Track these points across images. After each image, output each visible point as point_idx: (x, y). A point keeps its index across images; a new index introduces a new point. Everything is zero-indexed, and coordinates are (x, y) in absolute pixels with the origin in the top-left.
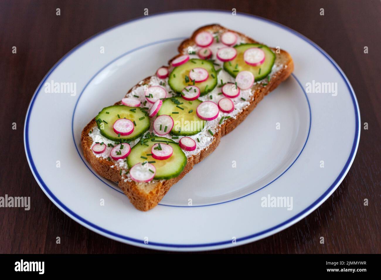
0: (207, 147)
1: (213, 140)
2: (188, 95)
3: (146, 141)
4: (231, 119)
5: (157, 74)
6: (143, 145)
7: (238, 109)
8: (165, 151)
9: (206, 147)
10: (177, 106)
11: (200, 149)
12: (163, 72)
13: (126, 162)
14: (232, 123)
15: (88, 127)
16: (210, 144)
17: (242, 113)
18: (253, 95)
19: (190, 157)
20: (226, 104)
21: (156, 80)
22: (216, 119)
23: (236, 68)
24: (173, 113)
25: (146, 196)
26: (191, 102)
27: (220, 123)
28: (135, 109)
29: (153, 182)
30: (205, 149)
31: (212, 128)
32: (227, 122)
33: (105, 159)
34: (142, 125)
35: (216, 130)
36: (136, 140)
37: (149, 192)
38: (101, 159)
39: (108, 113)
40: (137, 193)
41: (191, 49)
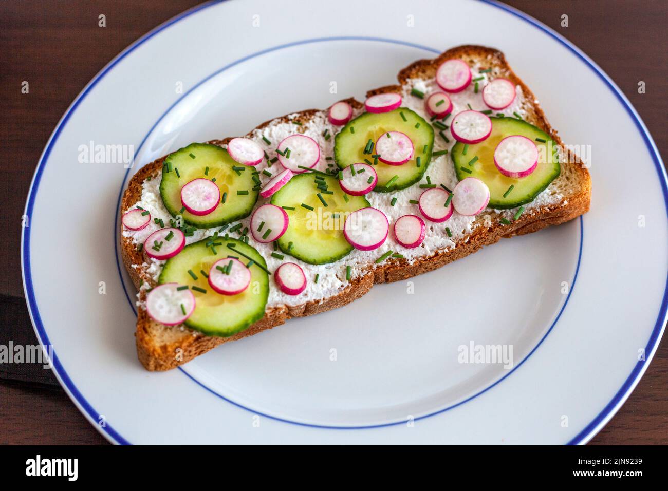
0: (324, 299)
1: (344, 289)
2: (350, 181)
3: (219, 242)
4: (403, 261)
5: (328, 112)
6: (210, 247)
7: (427, 248)
8: (233, 279)
9: (322, 299)
10: (318, 195)
11: (308, 297)
12: (341, 112)
13: (162, 267)
14: (400, 270)
15: (154, 165)
16: (332, 295)
17: (430, 258)
18: (471, 231)
19: (279, 306)
20: (410, 230)
21: (323, 122)
22: (375, 251)
23: (470, 164)
24: (303, 206)
25: (151, 349)
26: (348, 196)
27: (376, 262)
28: (243, 169)
29: (182, 328)
30: (317, 302)
31: (358, 263)
32: (392, 264)
33: (135, 245)
34: (236, 205)
35: (362, 271)
36: (210, 229)
37: (163, 344)
38: (128, 241)
39: (193, 156)
40: (141, 337)
41: (420, 84)
